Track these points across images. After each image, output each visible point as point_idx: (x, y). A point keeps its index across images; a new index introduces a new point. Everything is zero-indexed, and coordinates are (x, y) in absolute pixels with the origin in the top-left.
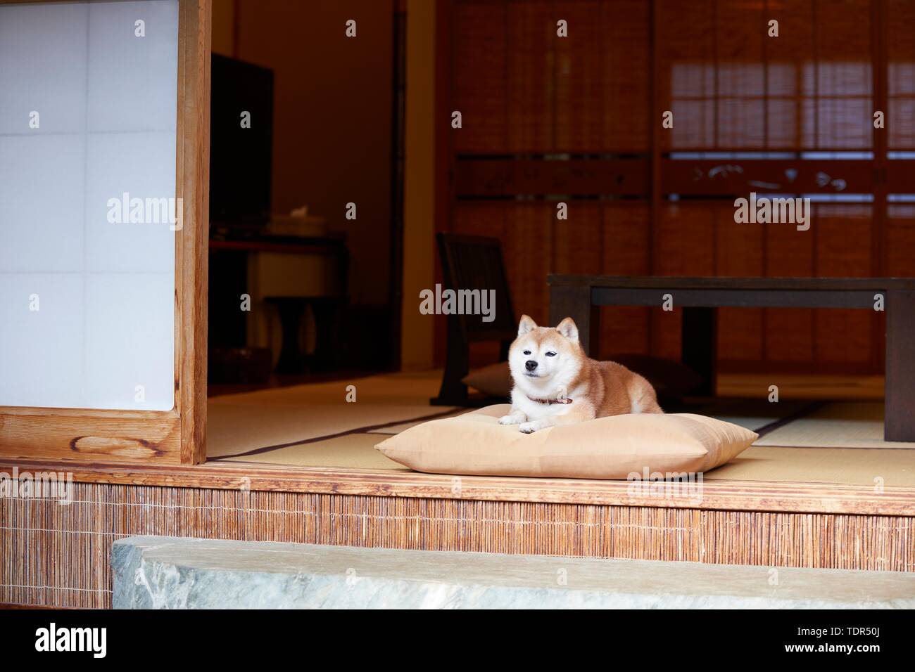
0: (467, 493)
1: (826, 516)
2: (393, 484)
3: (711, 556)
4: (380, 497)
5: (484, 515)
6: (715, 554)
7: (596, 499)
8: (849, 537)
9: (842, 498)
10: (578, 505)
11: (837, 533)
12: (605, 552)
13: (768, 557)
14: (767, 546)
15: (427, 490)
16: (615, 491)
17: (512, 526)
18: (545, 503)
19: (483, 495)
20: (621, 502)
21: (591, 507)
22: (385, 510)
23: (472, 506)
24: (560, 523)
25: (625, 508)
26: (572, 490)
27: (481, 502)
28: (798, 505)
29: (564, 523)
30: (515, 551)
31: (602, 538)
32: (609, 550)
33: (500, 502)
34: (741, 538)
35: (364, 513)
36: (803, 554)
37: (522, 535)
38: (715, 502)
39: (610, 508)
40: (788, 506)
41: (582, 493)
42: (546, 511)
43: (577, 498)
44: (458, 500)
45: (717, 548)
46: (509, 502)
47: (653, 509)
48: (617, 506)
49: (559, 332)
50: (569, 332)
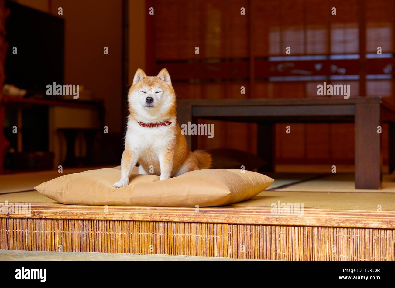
0: (87, 216)
1: (307, 228)
2: (43, 211)
3: (235, 253)
4: (36, 219)
5: (97, 229)
6: (238, 253)
7: (164, 218)
8: (322, 241)
9: (316, 216)
10: (153, 222)
11: (314, 239)
12: (170, 251)
13: (271, 254)
14: (270, 247)
15: (63, 214)
16: (176, 213)
17: (114, 236)
18: (134, 221)
19: (96, 217)
20: (179, 220)
21: (162, 223)
22: (39, 227)
23: (90, 223)
24: (143, 234)
25: (182, 224)
26: (149, 213)
27: (95, 221)
28: (288, 221)
29: (145, 233)
30: (116, 251)
31: (168, 242)
32: (173, 250)
33: (107, 220)
34: (254, 242)
35: (27, 229)
36: (292, 252)
37: (120, 241)
38: (237, 219)
39: (173, 223)
40: (282, 221)
41: (156, 214)
42: (135, 226)
43: (153, 218)
44: (82, 220)
45: (239, 248)
46: (112, 221)
47: (199, 224)
48: (177, 222)
49: (160, 78)
50: (165, 77)
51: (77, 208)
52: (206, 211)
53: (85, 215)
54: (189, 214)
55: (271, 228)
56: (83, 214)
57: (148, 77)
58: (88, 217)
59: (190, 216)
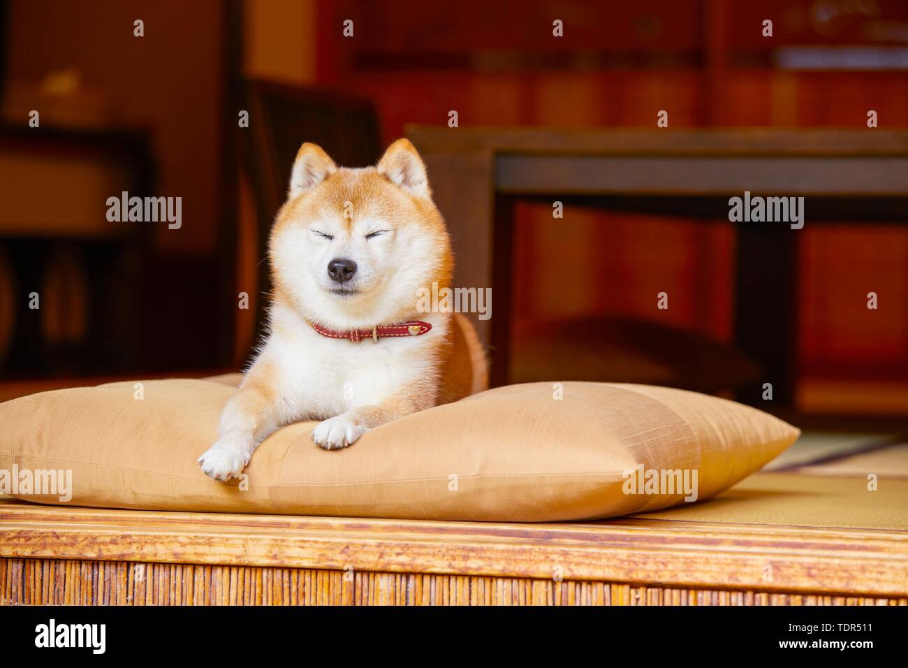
0: (111, 547)
7: (394, 558)
10: (355, 571)
15: (22, 541)
16: (438, 540)
18: (282, 568)
19: (145, 551)
20: (450, 566)
21: (385, 577)
23: (123, 575)
25: (460, 580)
26: (341, 538)
27: (143, 566)
33: (184, 565)
38: (661, 567)
39: (427, 579)
40: (828, 577)
41: (364, 545)
42: (286, 585)
43: (352, 558)
44: (94, 563)
46: (205, 566)
47: (521, 583)
48: (443, 575)
49: (387, 178)
50: (405, 170)
51: (73, 519)
52: (550, 536)
53: (104, 543)
54: (485, 546)
56: (98, 541)
57: (343, 170)
58: (114, 551)
59: (489, 554)
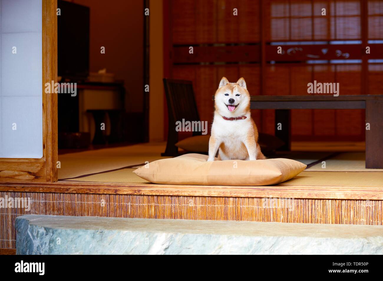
0: (175, 193)
1: (338, 200)
2: (142, 189)
3: (286, 219)
4: (136, 195)
5: (183, 203)
6: (288, 219)
7: (233, 194)
8: (348, 210)
9: (344, 192)
10: (225, 197)
11: (342, 208)
12: (238, 218)
13: (312, 219)
14: (311, 214)
15: (157, 192)
16: (242, 191)
17: (196, 207)
18: (210, 197)
19: (182, 193)
20: (245, 196)
21: (231, 198)
22: (138, 201)
23: (178, 198)
24: (217, 206)
25: (247, 198)
26: (222, 190)
27: (182, 197)
28: (325, 196)
29: (219, 205)
30: (198, 218)
31: (237, 212)
32: (240, 217)
33: (190, 196)
34: (299, 211)
35: (129, 203)
36: (327, 218)
37: (200, 211)
38: (287, 195)
39: (240, 198)
40: (320, 196)
41: (227, 192)
42: (211, 200)
43: (225, 194)
44: (172, 196)
45: (288, 216)
46: (194, 196)
47: (259, 199)
48: (243, 197)
49: (238, 84)
50: (242, 84)
51: (166, 187)
52: (264, 189)
53: (174, 192)
54: (252, 191)
55: (312, 201)
56: (173, 192)
57: (230, 83)
58: (176, 194)
59: (253, 193)
